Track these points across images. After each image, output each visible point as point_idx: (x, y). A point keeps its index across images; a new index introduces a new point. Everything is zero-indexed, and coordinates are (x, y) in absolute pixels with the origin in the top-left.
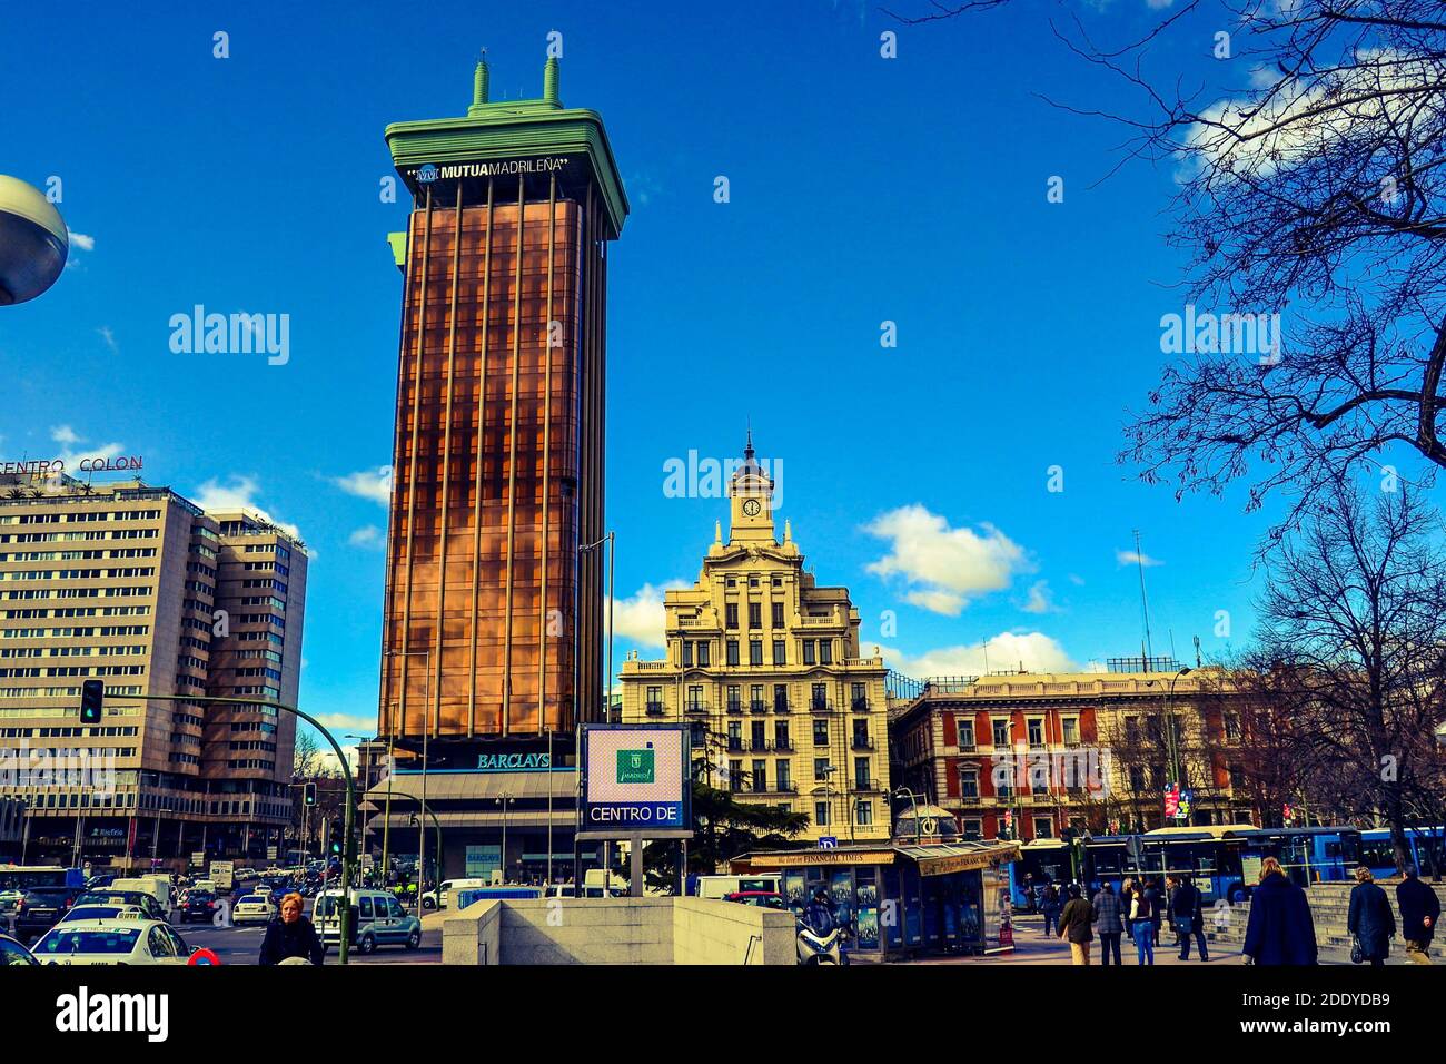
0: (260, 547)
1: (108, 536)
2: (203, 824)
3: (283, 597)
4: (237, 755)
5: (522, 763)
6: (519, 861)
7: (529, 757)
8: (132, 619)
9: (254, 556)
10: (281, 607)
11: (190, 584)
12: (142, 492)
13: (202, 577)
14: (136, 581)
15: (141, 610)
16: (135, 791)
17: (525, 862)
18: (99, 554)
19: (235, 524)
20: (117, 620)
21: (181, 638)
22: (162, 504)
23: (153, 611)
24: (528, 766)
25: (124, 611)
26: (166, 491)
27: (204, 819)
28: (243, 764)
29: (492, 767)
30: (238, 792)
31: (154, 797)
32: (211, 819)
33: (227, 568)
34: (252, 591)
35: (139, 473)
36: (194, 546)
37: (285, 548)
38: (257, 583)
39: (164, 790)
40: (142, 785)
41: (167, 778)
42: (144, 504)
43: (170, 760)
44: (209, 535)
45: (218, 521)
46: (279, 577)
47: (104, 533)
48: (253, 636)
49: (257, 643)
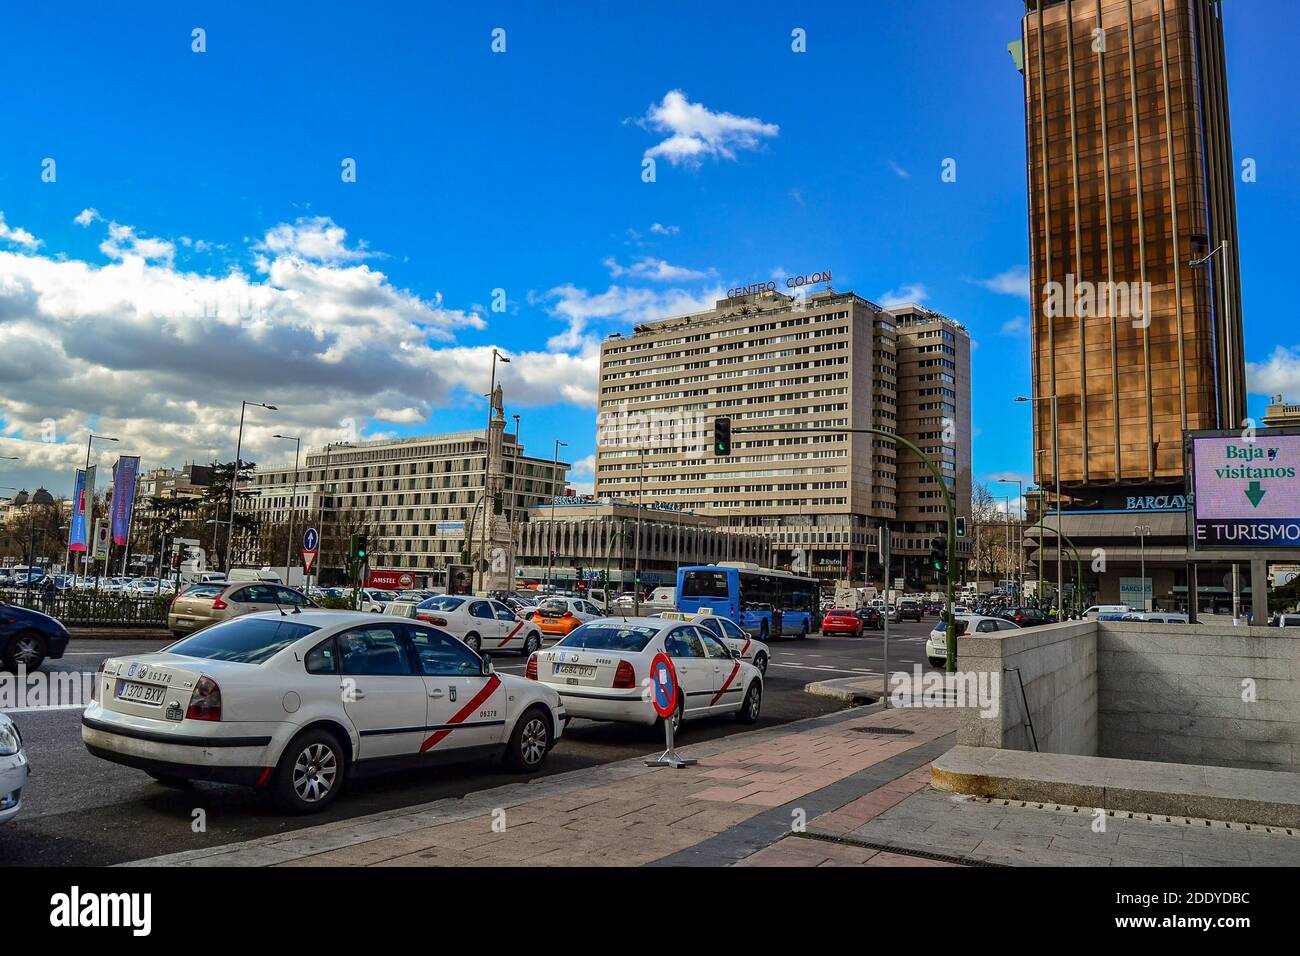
0: (929, 334)
1: (812, 335)
2: (902, 556)
3: (952, 372)
4: (925, 502)
5: (1169, 503)
6: (1170, 593)
7: (1175, 499)
8: (835, 398)
9: (925, 341)
10: (951, 381)
11: (876, 367)
12: (834, 298)
13: (885, 361)
14: (836, 368)
15: (841, 391)
16: (848, 530)
17: (1176, 593)
18: (806, 350)
19: (908, 316)
20: (824, 399)
21: (873, 411)
22: (849, 306)
23: (850, 390)
24: (1175, 506)
25: (829, 392)
26: (851, 295)
27: (902, 553)
28: (930, 509)
29: (1140, 507)
30: (928, 531)
31: (863, 536)
32: (908, 553)
33: (904, 353)
34: (926, 370)
35: (831, 284)
36: (877, 337)
37: (950, 332)
38: (930, 363)
39: (870, 530)
40: (853, 525)
41: (872, 521)
42: (835, 308)
43: (873, 507)
44: (888, 327)
45: (894, 315)
46: (947, 356)
47: (808, 333)
48: (930, 406)
49: (933, 412)
